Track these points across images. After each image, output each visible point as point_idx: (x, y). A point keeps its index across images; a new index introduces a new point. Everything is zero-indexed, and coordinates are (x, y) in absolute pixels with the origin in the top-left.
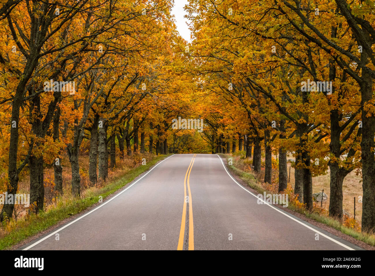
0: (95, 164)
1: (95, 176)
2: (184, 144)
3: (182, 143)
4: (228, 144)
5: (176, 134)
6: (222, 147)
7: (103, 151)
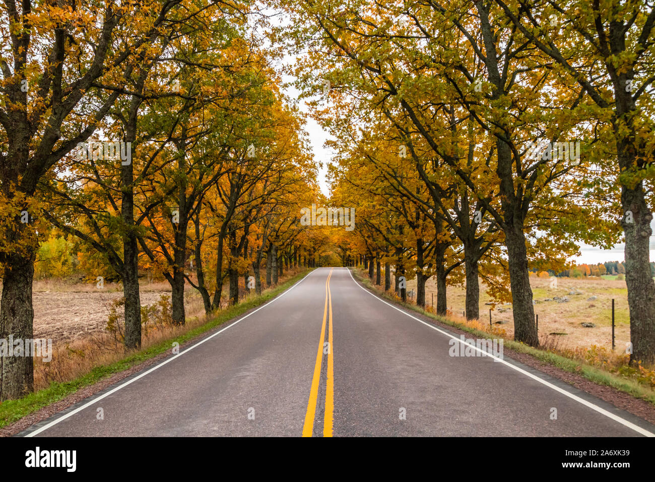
0: (270, 274)
1: (270, 281)
7: (275, 266)
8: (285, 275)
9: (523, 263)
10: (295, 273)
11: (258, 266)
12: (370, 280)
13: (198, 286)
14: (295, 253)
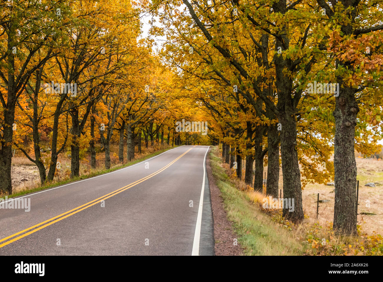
0: (122, 150)
1: (122, 157)
7: (129, 142)
8: (144, 152)
9: (292, 146)
10: (155, 150)
11: (108, 142)
12: (221, 158)
13: (35, 160)
14: (157, 130)
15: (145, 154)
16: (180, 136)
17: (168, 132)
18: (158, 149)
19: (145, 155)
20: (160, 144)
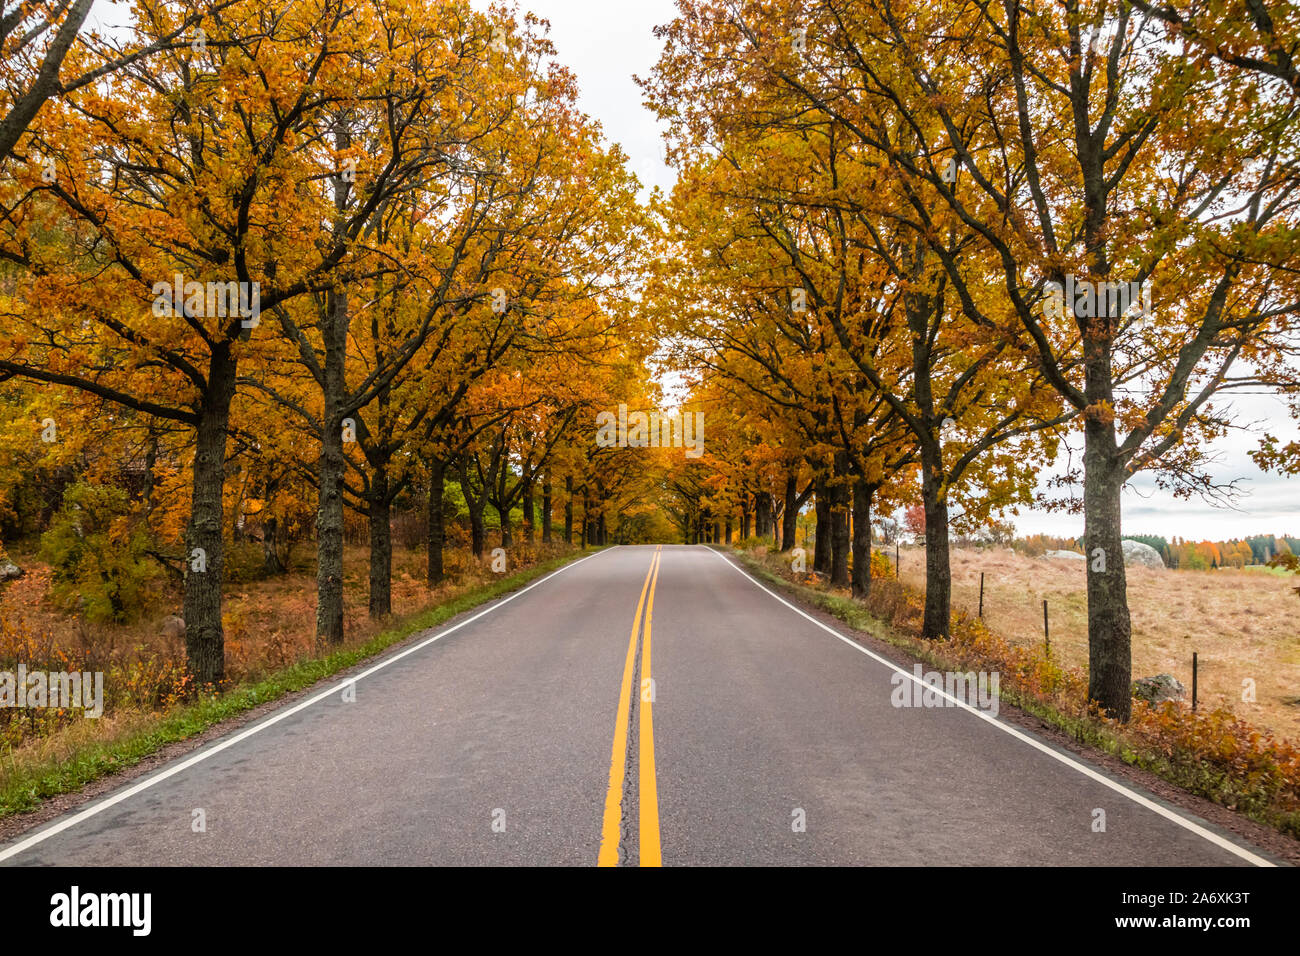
2: (639, 529)
3: (635, 530)
4: (717, 526)
5: (625, 512)
6: (705, 533)
15: (463, 584)
16: (605, 515)
17: (567, 497)
18: (527, 560)
19: (463, 590)
20: (537, 542)
